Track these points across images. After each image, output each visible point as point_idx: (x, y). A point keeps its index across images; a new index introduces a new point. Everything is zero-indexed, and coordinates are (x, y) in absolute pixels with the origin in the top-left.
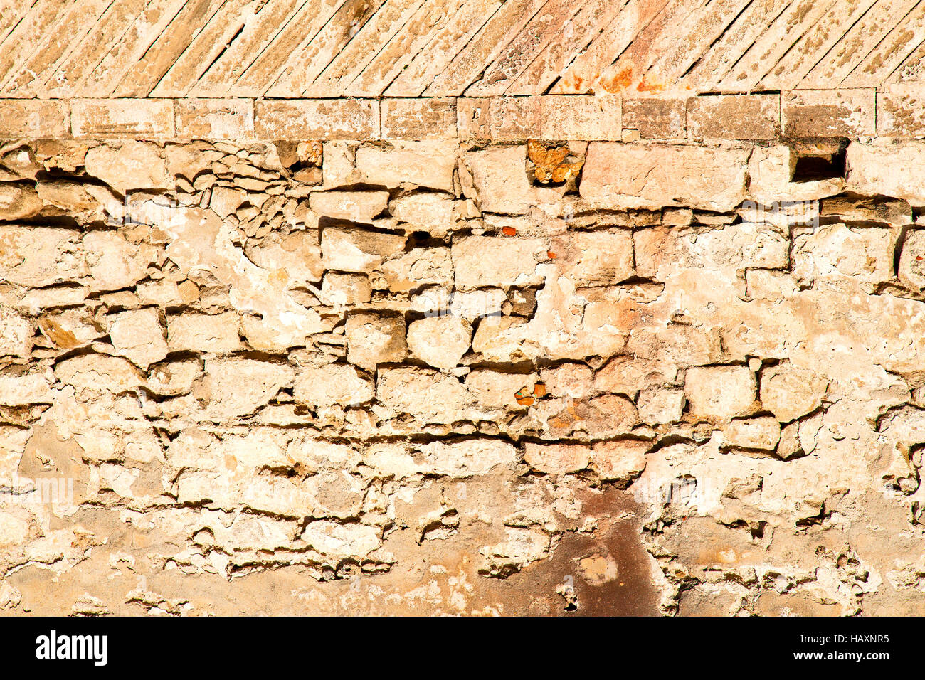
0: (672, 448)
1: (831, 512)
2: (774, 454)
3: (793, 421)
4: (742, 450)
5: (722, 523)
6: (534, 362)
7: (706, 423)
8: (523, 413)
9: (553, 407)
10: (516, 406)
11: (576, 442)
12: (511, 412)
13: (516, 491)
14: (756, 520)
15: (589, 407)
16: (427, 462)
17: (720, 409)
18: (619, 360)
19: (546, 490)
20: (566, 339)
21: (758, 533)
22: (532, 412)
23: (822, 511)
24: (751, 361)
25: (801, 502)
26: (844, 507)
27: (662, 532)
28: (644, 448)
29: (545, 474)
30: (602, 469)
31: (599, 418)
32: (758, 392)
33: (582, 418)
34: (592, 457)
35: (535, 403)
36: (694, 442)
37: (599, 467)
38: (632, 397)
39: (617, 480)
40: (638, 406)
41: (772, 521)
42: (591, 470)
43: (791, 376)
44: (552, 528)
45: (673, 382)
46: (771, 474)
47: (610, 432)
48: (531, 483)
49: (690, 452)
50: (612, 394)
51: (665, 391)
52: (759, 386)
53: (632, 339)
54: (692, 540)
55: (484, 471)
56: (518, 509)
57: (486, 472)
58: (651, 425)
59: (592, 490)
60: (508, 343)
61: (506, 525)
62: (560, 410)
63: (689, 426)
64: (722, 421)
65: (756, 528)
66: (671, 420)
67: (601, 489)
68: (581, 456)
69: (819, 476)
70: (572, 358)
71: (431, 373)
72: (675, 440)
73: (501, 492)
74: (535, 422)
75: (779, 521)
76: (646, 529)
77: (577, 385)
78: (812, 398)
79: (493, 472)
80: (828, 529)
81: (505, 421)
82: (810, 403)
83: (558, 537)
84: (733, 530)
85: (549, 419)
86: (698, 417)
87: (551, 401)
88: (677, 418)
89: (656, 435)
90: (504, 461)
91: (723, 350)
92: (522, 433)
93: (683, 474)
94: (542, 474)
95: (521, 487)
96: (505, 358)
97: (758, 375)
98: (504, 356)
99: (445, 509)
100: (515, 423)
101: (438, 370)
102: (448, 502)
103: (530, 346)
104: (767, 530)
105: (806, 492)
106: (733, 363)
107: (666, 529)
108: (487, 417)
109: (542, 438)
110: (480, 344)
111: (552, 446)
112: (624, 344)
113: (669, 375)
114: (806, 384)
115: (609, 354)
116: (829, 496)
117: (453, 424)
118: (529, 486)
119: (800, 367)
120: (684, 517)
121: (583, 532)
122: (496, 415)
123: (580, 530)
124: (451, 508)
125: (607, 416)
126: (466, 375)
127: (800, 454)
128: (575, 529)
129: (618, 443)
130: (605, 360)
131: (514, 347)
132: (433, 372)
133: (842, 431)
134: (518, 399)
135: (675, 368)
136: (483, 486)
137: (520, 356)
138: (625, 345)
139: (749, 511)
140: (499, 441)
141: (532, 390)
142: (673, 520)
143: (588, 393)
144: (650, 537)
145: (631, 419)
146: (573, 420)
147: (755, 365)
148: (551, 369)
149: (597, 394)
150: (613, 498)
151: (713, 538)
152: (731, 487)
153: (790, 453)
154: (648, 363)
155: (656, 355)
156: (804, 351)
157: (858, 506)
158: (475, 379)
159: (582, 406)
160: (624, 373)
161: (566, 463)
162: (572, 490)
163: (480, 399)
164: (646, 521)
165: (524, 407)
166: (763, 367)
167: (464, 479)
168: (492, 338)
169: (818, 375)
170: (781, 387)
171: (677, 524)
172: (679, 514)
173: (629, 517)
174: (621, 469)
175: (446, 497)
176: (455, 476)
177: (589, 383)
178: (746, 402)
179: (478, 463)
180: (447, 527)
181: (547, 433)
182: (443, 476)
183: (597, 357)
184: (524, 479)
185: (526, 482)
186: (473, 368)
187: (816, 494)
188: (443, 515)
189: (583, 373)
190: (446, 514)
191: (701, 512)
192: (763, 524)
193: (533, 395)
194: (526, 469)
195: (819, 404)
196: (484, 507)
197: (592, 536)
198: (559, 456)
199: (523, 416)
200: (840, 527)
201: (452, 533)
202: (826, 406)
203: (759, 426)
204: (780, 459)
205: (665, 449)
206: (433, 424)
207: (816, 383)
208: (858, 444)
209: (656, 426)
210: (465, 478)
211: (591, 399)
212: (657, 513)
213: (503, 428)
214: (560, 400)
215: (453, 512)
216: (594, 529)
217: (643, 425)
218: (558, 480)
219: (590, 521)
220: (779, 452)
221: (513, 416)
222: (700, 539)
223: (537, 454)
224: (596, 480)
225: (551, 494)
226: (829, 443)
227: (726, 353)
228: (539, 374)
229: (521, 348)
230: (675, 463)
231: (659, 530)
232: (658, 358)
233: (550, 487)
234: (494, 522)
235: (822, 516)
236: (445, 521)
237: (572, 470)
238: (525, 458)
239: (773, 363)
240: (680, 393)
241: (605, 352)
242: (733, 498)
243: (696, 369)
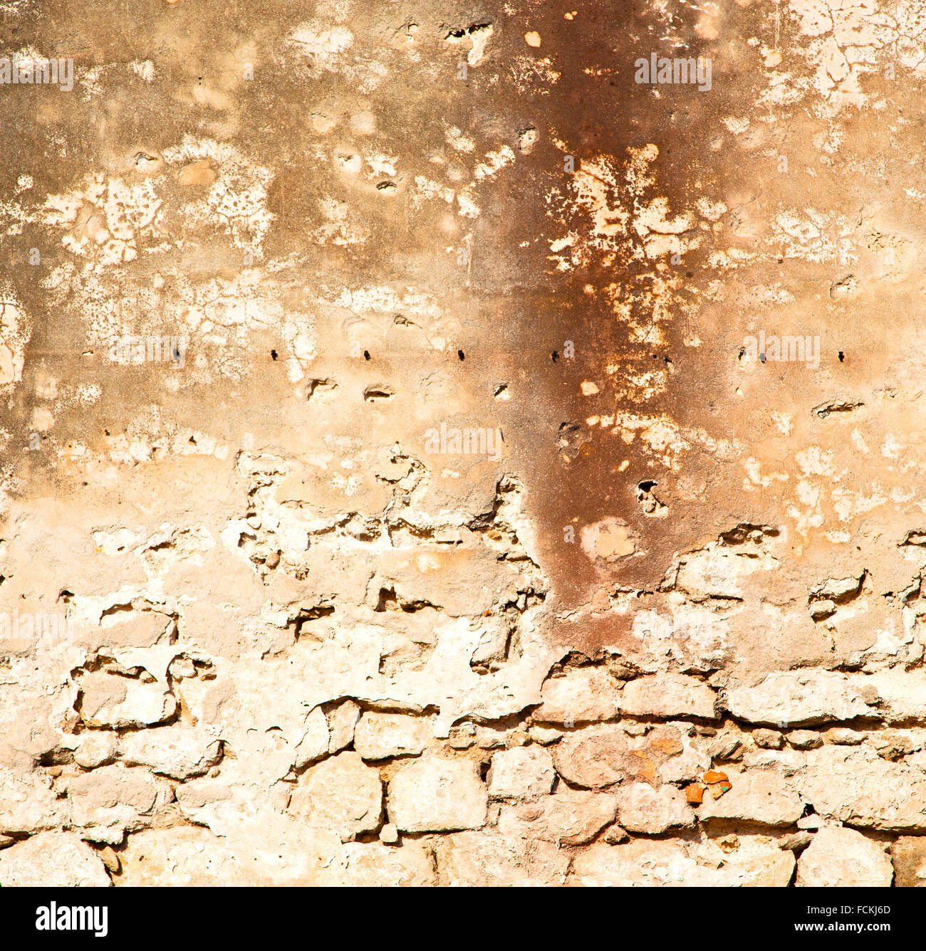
0: (506, 713)
1: (287, 628)
2: (364, 706)
3: (337, 753)
4: (408, 711)
5: (436, 607)
6: (704, 836)
7: (457, 749)
8: (719, 760)
9: (674, 770)
10: (729, 770)
11: (641, 719)
12: (736, 761)
13: (727, 649)
14: (389, 612)
15: (623, 770)
16: (858, 690)
17: (438, 769)
18: (581, 839)
19: (684, 650)
20: (658, 868)
21: (387, 595)
22: (706, 763)
23: (299, 628)
24: (394, 838)
25: (328, 641)
26: (269, 635)
27: (519, 593)
28: (543, 713)
29: (685, 673)
30: (604, 681)
31: (609, 753)
32: (385, 795)
33: (633, 753)
34: (618, 697)
35: (701, 775)
36: (474, 722)
37: (608, 684)
38: (562, 785)
39: (583, 665)
40: (553, 771)
41: (367, 612)
42: (620, 678)
43: (339, 818)
44: (675, 597)
45: (504, 807)
46: (368, 677)
47: (592, 734)
48: (705, 661)
49: (481, 706)
50: (589, 789)
51: (515, 794)
52: (384, 802)
53: (563, 870)
54: (478, 584)
55: (773, 676)
56: (724, 624)
57: (771, 675)
58: (535, 744)
59: (617, 651)
60: (742, 864)
61: (740, 600)
62: (665, 766)
63: (481, 744)
64: (435, 751)
65: (389, 602)
66: (506, 752)
67: (605, 652)
68: (634, 698)
69: (302, 676)
70: (649, 841)
71: (856, 820)
72: (501, 723)
73: (749, 646)
74: (701, 748)
75: (358, 613)
76: (542, 596)
77: (640, 801)
78: (310, 787)
79: (761, 675)
80: (292, 603)
81: (745, 750)
82: (313, 780)
83: (666, 584)
84: (421, 599)
85: (681, 753)
86: (468, 756)
87: (678, 778)
88: (498, 755)
89: (527, 731)
90: (745, 691)
91: (434, 853)
92: (720, 732)
93: (489, 675)
94: (689, 672)
95: (719, 654)
96: (746, 841)
97: (385, 818)
98: (749, 844)
99: (830, 622)
100: (730, 747)
101: (846, 825)
102: (826, 632)
103: (709, 858)
104: (375, 600)
105: (321, 653)
106: (419, 834)
107: (513, 598)
108: (771, 755)
109: (690, 725)
110: (784, 863)
111: (676, 713)
112: (575, 863)
113: (509, 817)
114: (320, 806)
115: (595, 847)
116: (289, 650)
117: (821, 744)
118: (709, 656)
119: (327, 831)
120: (489, 615)
121: (631, 591)
122: (758, 758)
123: (634, 595)
124: (821, 624)
125: (597, 758)
126: (803, 816)
127: (328, 706)
128: (642, 595)
129: (581, 718)
130: (601, 839)
131: (733, 857)
132: (853, 822)
133: (270, 740)
134: (727, 780)
135: (501, 827)
136: (774, 654)
137: (725, 843)
138: (572, 860)
139: (399, 625)
140: (752, 721)
141: (707, 794)
142: (505, 611)
143: (624, 790)
144: (535, 586)
145: (563, 751)
146: (646, 751)
147: (389, 833)
148: (679, 826)
149: (612, 789)
150: (589, 639)
151: (448, 587)
152: (424, 658)
153: (341, 708)
154: (539, 834)
155: (529, 846)
156: (321, 855)
157: (250, 636)
158: (790, 811)
159: (634, 771)
160: (573, 819)
161: (655, 689)
162: (646, 651)
163: (782, 782)
164: (542, 607)
165: (718, 769)
166: (378, 830)
167: (803, 665)
168: (766, 871)
169: (302, 819)
170: (353, 802)
171: (498, 606)
172: (495, 619)
173: (566, 613)
174: (577, 678)
175: (829, 639)
176: (815, 670)
177: (624, 805)
178: (400, 776)
179: (784, 688)
180: (826, 596)
181: (683, 732)
182: (834, 670)
183: (612, 843)
184: (716, 666)
185: (713, 662)
186: (793, 827)
187: (307, 652)
188: (833, 613)
189: (632, 820)
190: (828, 615)
191: (464, 622)
192: (380, 608)
193: (704, 786)
194: (713, 679)
195: (301, 778)
196: (773, 625)
197: (617, 586)
198: (666, 700)
199: (718, 756)
200: (276, 607)
201: (819, 588)
202: (292, 776)
203: (383, 745)
204: (355, 700)
205: (515, 711)
206: (851, 744)
207: (305, 809)
208: (249, 724)
209: (528, 743)
210: (801, 666)
211: (620, 782)
212: (527, 621)
213: (747, 738)
214: (666, 780)
215: (817, 617)
216: (615, 596)
217: (546, 745)
218: (667, 665)
219: (621, 607)
220: (356, 710)
221: (733, 757)
222: (467, 586)
223: (697, 702)
224: (615, 666)
225: (676, 644)
226: (288, 723)
227: (429, 849)
228: (697, 818)
229: (725, 857)
230: (501, 690)
231: (523, 596)
232: (525, 842)
233: (678, 655)
234: (758, 603)
235: (300, 621)
236: (828, 605)
237: (646, 678)
238: (714, 695)
239: (364, 837)
240: (494, 791)
241: (600, 848)
242: (420, 643)
243: (471, 827)
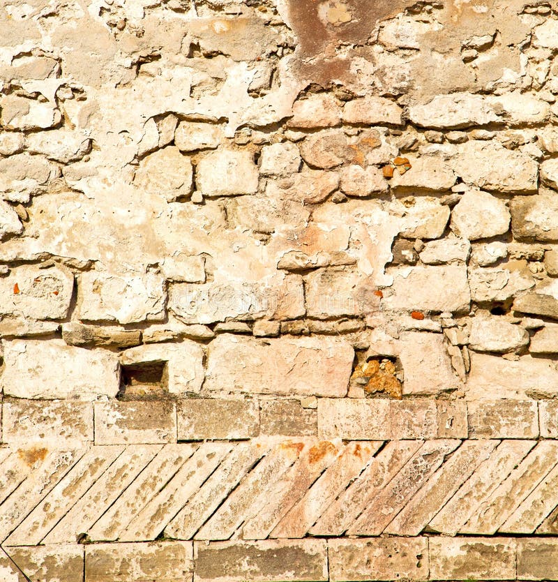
0: (270, 122)
1: (131, 68)
2: (181, 118)
3: (164, 147)
4: (208, 121)
5: (226, 55)
6: (393, 197)
7: (239, 145)
8: (403, 150)
9: (375, 157)
10: (410, 157)
11: (355, 125)
12: (414, 151)
13: (410, 81)
14: (196, 58)
15: (344, 157)
16: (491, 105)
17: (227, 157)
18: (317, 199)
19: (382, 81)
20: (365, 218)
21: (194, 47)
22: (395, 152)
23: (139, 68)
24: (200, 200)
25: (157, 77)
26: (120, 73)
27: (279, 46)
28: (294, 120)
29: (383, 96)
30: (332, 101)
31: (335, 147)
32: (194, 173)
33: (350, 147)
34: (341, 112)
35: (393, 160)
36: (250, 127)
37: (334, 104)
38: (305, 166)
39: (318, 92)
40: (300, 158)
41: (182, 58)
42: (342, 100)
43: (166, 187)
44: (377, 48)
45: (269, 180)
46: (183, 100)
47: (325, 135)
48: (395, 88)
49: (254, 118)
50: (323, 169)
51: (276, 172)
52: (194, 178)
53: (306, 219)
54: (252, 40)
55: (438, 98)
56: (408, 65)
57: (437, 97)
58: (288, 142)
59: (340, 83)
60: (417, 214)
61: (418, 50)
62: (370, 154)
63: (255, 141)
64: (226, 146)
65: (195, 52)
66: (271, 146)
67: (333, 84)
68: (351, 112)
69: (141, 99)
70: (360, 201)
71: (488, 186)
72: (267, 128)
73: (423, 79)
74: (392, 143)
75: (176, 59)
76: (293, 48)
77: (355, 176)
78: (147, 168)
79: (430, 97)
80: (134, 52)
81: (420, 144)
82: (149, 164)
83: (371, 40)
84: (216, 50)
85: (380, 146)
86: (247, 149)
87: (378, 162)
88: (265, 148)
89: (283, 133)
90: (420, 107)
91: (225, 209)
92: (404, 133)
93: (260, 98)
94: (386, 96)
95: (404, 84)
96: (420, 200)
97: (194, 187)
98: (422, 202)
99: (473, 63)
100: (410, 142)
101: (482, 189)
102: (471, 69)
103: (397, 211)
104: (187, 50)
105: (152, 84)
106: (216, 198)
107: (275, 49)
108: (436, 147)
109: (385, 129)
110: (443, 213)
111: (377, 121)
112: (313, 214)
113: (272, 187)
114: (153, 180)
115: (326, 204)
116: (133, 82)
117: (467, 140)
118: (397, 85)
119: (158, 195)
120: (259, 60)
121: (349, 45)
122: (428, 148)
123: (351, 47)
124: (468, 64)
125: (327, 149)
126: (456, 184)
127: (158, 118)
128: (356, 47)
129: (318, 125)
130: (329, 199)
131: (412, 210)
132: (486, 187)
133: (121, 139)
134: (408, 163)
135: (268, 193)
136: (439, 84)
137: (407, 202)
138: (312, 213)
139: (203, 67)
140: (424, 126)
141: (396, 171)
142: (269, 57)
143: (345, 169)
144: (289, 41)
145: (306, 146)
146: (358, 145)
147: (197, 196)
148: (379, 191)
149: (337, 169)
150: (322, 76)
151: (233, 42)
152: (218, 87)
153: (166, 119)
154: (291, 197)
155: (285, 205)
156: (155, 210)
157: (108, 74)
158: (447, 181)
159: (350, 158)
160: (312, 187)
161: (365, 106)
162: (359, 82)
163: (443, 163)
164: (293, 55)
165: (403, 156)
166: (190, 196)
167: (457, 90)
168: (432, 218)
169: (142, 188)
170: (174, 178)
171: (265, 54)
172: (263, 63)
173: (308, 59)
174: (315, 101)
175: (473, 74)
176: (465, 93)
177: (344, 178)
178: (204, 162)
179: (444, 106)
180: (472, 47)
181: (381, 133)
182: (476, 93)
183: (337, 202)
184: (403, 92)
185: (401, 89)
186: (449, 191)
187: (144, 83)
188: (476, 57)
189: (349, 188)
190: (473, 59)
191: (244, 65)
192: (190, 56)
193: (394, 167)
194: (400, 100)
195: (141, 162)
196: (439, 66)
197: (340, 42)
198: (371, 113)
199: (403, 148)
200: (124, 55)
201: (467, 42)
202: (136, 161)
203: (193, 142)
204: (175, 114)
205: (276, 121)
206: (486, 140)
207: (144, 182)
208: (108, 129)
209: (284, 141)
210: (455, 91)
211: (342, 164)
212: (283, 64)
213: (421, 137)
214: (370, 163)
215: (466, 60)
216: (339, 48)
217: (295, 142)
218: (372, 91)
219: (343, 55)
220: (176, 120)
221: (412, 148)
222: (245, 41)
223: (390, 114)
224: (337, 92)
225: (377, 78)
226: (133, 129)
227: (222, 207)
228: (389, 186)
229: (406, 210)
230: (267, 108)
231: (281, 48)
232: (283, 202)
233: (379, 85)
234: (429, 52)
235: (139, 64)
236: (473, 53)
237: (359, 100)
238: (401, 110)
239: (181, 199)
240: (262, 171)
241: (329, 206)
242: (216, 78)
243: (249, 192)
